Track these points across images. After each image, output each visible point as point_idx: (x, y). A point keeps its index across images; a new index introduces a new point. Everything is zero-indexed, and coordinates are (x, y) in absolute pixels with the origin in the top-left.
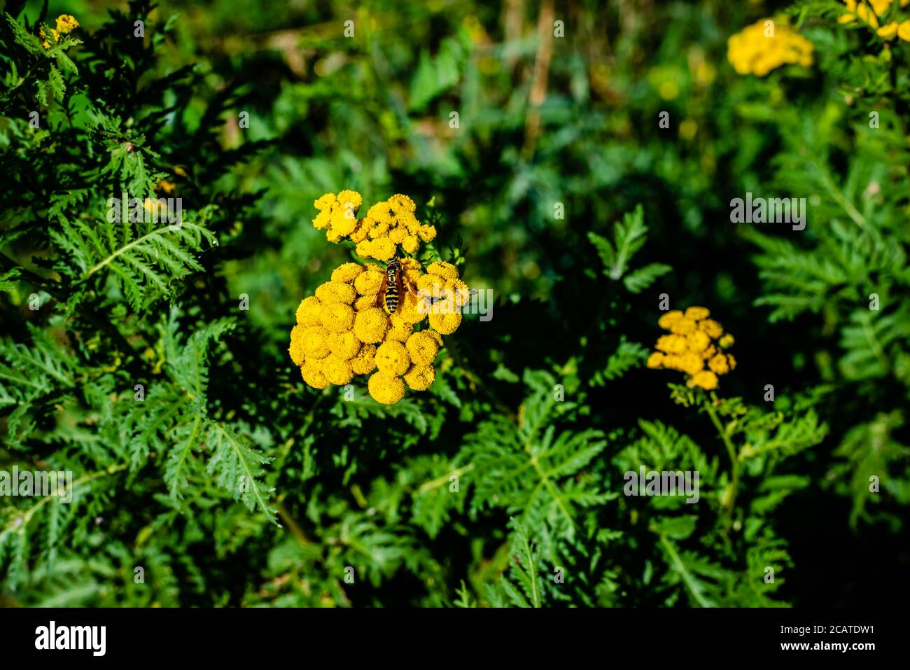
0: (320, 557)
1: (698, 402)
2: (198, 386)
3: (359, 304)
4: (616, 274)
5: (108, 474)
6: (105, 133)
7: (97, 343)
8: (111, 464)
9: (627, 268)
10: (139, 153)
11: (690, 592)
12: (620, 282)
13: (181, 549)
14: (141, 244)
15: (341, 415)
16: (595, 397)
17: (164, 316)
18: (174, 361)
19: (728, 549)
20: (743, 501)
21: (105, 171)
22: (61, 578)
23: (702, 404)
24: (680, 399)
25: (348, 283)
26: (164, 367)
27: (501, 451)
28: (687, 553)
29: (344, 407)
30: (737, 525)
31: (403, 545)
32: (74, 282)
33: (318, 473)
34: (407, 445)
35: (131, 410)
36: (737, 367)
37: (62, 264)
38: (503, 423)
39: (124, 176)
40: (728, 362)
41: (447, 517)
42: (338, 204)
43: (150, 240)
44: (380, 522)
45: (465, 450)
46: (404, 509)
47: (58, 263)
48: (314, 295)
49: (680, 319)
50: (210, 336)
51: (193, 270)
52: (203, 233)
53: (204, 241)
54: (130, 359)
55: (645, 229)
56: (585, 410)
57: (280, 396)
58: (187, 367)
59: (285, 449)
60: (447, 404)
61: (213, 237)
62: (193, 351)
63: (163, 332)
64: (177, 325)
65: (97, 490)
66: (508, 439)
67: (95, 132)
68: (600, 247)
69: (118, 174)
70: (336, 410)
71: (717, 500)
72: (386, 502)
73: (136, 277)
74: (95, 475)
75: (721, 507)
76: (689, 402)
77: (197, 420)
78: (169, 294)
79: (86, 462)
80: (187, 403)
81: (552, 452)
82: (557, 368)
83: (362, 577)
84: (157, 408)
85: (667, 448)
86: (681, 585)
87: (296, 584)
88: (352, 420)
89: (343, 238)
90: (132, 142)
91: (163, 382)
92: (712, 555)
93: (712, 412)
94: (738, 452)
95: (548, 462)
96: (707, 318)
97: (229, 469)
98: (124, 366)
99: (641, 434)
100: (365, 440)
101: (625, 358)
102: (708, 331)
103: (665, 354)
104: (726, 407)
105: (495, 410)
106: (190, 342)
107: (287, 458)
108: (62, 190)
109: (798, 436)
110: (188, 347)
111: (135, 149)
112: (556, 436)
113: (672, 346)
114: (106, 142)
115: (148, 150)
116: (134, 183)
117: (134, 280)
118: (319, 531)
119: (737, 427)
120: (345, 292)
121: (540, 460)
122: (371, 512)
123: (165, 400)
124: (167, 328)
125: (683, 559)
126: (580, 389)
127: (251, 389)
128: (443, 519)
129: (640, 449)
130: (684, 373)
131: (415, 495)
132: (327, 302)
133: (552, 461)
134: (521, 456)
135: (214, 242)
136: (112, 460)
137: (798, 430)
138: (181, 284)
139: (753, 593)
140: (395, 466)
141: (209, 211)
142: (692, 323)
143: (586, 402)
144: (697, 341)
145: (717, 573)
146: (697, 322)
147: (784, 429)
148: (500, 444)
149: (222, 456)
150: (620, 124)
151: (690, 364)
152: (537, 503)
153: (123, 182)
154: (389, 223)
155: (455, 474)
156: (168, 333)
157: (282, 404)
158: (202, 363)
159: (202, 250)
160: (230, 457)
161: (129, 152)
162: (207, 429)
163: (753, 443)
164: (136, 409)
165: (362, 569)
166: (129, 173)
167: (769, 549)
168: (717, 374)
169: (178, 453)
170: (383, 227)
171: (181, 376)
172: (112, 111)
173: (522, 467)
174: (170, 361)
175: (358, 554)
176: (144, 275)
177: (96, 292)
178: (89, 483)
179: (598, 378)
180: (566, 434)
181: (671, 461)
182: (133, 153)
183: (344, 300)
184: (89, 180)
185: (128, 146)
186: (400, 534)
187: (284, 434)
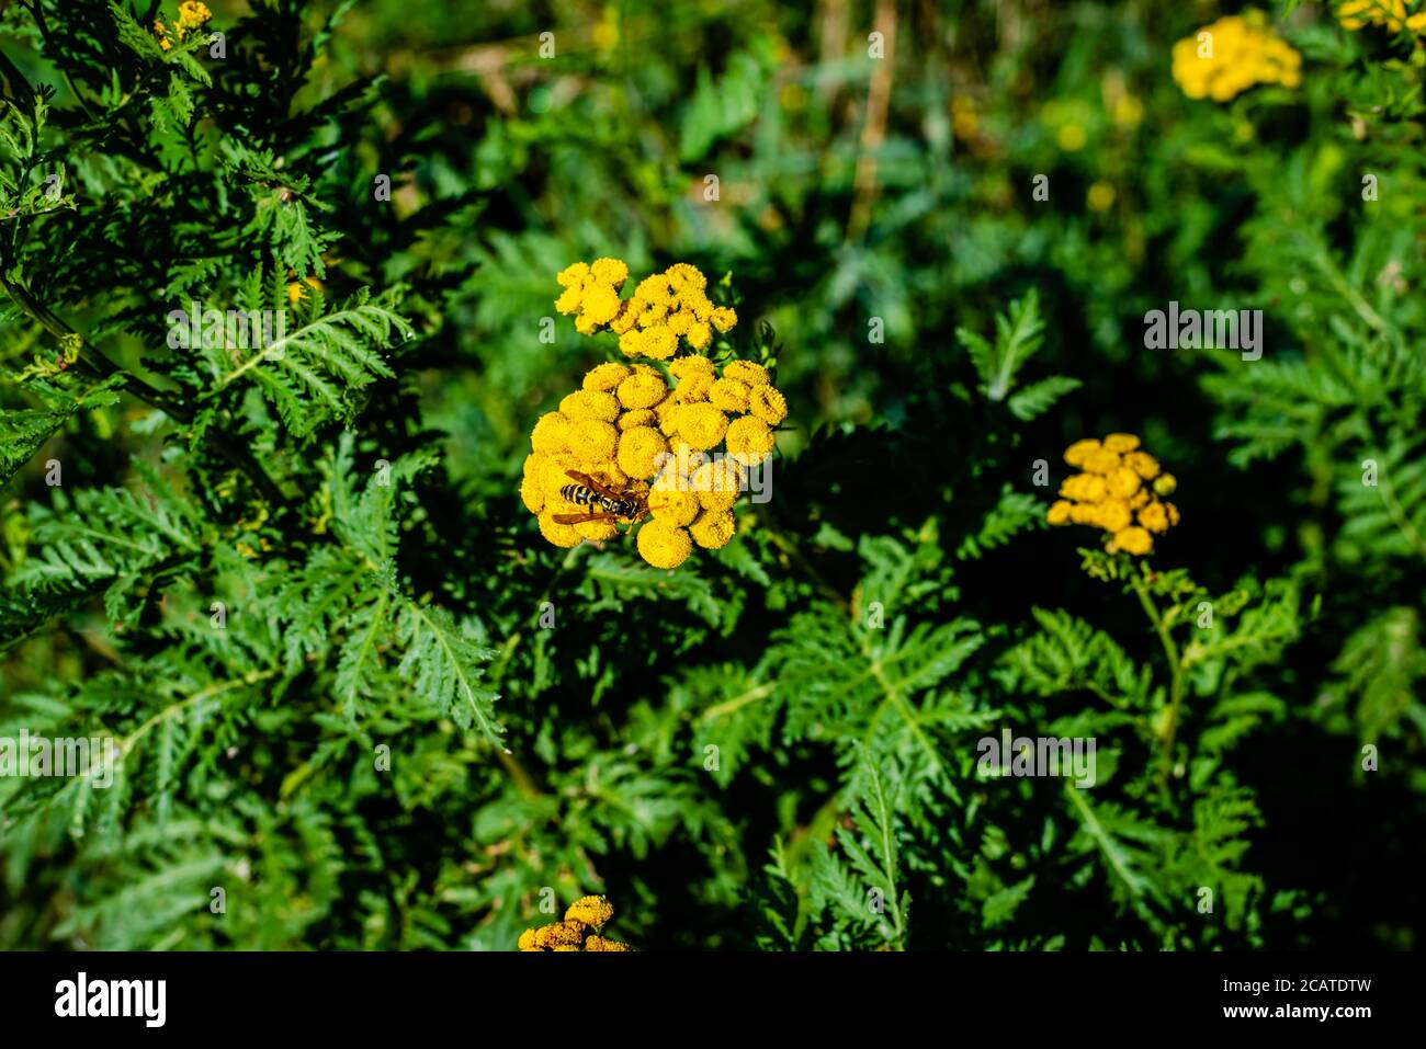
0: (555, 817)
1: (1123, 574)
2: (383, 549)
3: (623, 423)
4: (996, 391)
5: (246, 684)
6: (250, 173)
7: (231, 488)
8: (249, 669)
9: (1013, 383)
10: (299, 204)
11: (1109, 863)
12: (1003, 405)
13: (346, 806)
14: (302, 338)
15: (591, 596)
16: (965, 573)
17: (329, 450)
18: (346, 514)
19: (1165, 801)
20: (1189, 732)
21: (247, 230)
22: (168, 847)
23: (1128, 580)
24: (1096, 571)
25: (608, 391)
26: (331, 524)
27: (828, 655)
28: (1105, 807)
29: (597, 586)
30: (1179, 770)
31: (680, 797)
32: (202, 396)
33: (557, 682)
34: (688, 643)
35: (284, 586)
36: (1181, 521)
37: (185, 368)
38: (829, 615)
39: (277, 238)
40: (1167, 514)
41: (745, 757)
42: (591, 277)
43: (315, 331)
44: (645, 763)
45: (773, 655)
46: (680, 745)
47: (179, 367)
48: (557, 410)
49: (1096, 452)
50: (401, 477)
51: (378, 376)
52: (394, 322)
53: (395, 333)
54: (282, 511)
55: (1041, 325)
56: (952, 593)
57: (500, 569)
58: (366, 521)
59: (506, 651)
60: (747, 583)
61: (408, 327)
62: (375, 497)
63: (329, 474)
64: (349, 462)
65: (230, 707)
66: (837, 638)
67: (236, 171)
68: (973, 350)
69: (268, 234)
70: (586, 590)
71: (1148, 728)
72: (653, 733)
73: (295, 386)
74: (226, 686)
75: (1155, 740)
76: (1109, 574)
77: (383, 598)
78: (344, 410)
79: (213, 664)
80: (367, 575)
81: (902, 655)
82: (909, 534)
83: (619, 843)
84: (324, 583)
85: (1075, 650)
86: (1096, 855)
87: (520, 854)
88: (607, 602)
89: (600, 328)
90: (290, 188)
91: (328, 546)
92: (1144, 810)
93: (1142, 591)
94: (1180, 654)
95: (897, 670)
96: (1137, 450)
97: (431, 669)
98: (272, 522)
99: (1034, 628)
100: (624, 638)
101: (1010, 516)
102: (1137, 468)
103: (1074, 503)
104: (1164, 583)
105: (817, 596)
106: (371, 485)
107: (508, 665)
108: (185, 259)
109: (1271, 629)
110: (368, 491)
111: (293, 198)
112: (909, 630)
113: (1085, 490)
114: (250, 187)
115: (312, 199)
116: (291, 247)
117: (291, 391)
118: (553, 778)
119: (1180, 615)
120: (604, 405)
121: (885, 667)
122: (630, 749)
123: (334, 571)
124: (335, 466)
125: (1098, 816)
126: (943, 564)
127: (457, 558)
128: (738, 758)
129: (1035, 651)
130: (1101, 531)
131: (696, 725)
132: (577, 419)
133: (903, 667)
134: (857, 661)
135: (409, 335)
136: (251, 663)
137: (1271, 620)
138: (362, 397)
139: (1204, 863)
140: (668, 680)
141: (398, 293)
142: (1114, 457)
143: (953, 582)
144: (1122, 483)
145: (1150, 835)
146: (1122, 455)
147: (1249, 619)
148: (825, 645)
149: (421, 651)
150: (996, 188)
151: (1112, 517)
152: (882, 730)
153: (274, 246)
154: (668, 304)
155: (757, 690)
156: (336, 474)
157: (504, 580)
158: (389, 516)
159: (391, 347)
160: (432, 653)
161: (285, 203)
162: (397, 614)
163: (1203, 641)
164: (292, 584)
165: (619, 832)
166: (284, 233)
167: (1227, 800)
168: (1151, 532)
169: (355, 648)
170: (659, 311)
171: (358, 536)
172: (258, 144)
173: (859, 678)
174: (340, 516)
175: (612, 810)
176: (307, 383)
177: (231, 412)
178: (218, 696)
179: (970, 546)
180: (923, 628)
181: (1080, 669)
182: (290, 204)
183: (602, 415)
184: (224, 245)
185: (283, 193)
186: (676, 780)
187: (505, 627)
